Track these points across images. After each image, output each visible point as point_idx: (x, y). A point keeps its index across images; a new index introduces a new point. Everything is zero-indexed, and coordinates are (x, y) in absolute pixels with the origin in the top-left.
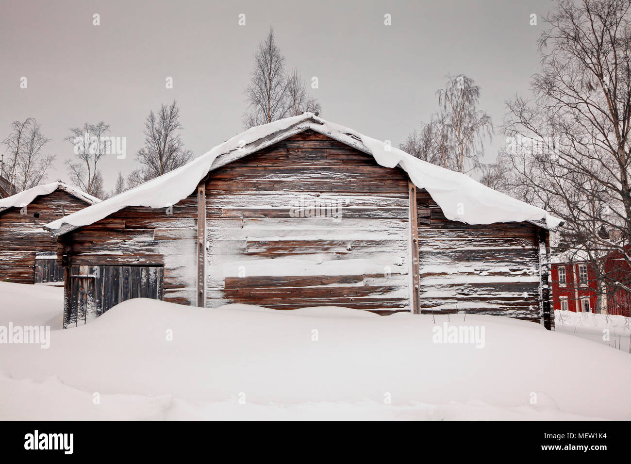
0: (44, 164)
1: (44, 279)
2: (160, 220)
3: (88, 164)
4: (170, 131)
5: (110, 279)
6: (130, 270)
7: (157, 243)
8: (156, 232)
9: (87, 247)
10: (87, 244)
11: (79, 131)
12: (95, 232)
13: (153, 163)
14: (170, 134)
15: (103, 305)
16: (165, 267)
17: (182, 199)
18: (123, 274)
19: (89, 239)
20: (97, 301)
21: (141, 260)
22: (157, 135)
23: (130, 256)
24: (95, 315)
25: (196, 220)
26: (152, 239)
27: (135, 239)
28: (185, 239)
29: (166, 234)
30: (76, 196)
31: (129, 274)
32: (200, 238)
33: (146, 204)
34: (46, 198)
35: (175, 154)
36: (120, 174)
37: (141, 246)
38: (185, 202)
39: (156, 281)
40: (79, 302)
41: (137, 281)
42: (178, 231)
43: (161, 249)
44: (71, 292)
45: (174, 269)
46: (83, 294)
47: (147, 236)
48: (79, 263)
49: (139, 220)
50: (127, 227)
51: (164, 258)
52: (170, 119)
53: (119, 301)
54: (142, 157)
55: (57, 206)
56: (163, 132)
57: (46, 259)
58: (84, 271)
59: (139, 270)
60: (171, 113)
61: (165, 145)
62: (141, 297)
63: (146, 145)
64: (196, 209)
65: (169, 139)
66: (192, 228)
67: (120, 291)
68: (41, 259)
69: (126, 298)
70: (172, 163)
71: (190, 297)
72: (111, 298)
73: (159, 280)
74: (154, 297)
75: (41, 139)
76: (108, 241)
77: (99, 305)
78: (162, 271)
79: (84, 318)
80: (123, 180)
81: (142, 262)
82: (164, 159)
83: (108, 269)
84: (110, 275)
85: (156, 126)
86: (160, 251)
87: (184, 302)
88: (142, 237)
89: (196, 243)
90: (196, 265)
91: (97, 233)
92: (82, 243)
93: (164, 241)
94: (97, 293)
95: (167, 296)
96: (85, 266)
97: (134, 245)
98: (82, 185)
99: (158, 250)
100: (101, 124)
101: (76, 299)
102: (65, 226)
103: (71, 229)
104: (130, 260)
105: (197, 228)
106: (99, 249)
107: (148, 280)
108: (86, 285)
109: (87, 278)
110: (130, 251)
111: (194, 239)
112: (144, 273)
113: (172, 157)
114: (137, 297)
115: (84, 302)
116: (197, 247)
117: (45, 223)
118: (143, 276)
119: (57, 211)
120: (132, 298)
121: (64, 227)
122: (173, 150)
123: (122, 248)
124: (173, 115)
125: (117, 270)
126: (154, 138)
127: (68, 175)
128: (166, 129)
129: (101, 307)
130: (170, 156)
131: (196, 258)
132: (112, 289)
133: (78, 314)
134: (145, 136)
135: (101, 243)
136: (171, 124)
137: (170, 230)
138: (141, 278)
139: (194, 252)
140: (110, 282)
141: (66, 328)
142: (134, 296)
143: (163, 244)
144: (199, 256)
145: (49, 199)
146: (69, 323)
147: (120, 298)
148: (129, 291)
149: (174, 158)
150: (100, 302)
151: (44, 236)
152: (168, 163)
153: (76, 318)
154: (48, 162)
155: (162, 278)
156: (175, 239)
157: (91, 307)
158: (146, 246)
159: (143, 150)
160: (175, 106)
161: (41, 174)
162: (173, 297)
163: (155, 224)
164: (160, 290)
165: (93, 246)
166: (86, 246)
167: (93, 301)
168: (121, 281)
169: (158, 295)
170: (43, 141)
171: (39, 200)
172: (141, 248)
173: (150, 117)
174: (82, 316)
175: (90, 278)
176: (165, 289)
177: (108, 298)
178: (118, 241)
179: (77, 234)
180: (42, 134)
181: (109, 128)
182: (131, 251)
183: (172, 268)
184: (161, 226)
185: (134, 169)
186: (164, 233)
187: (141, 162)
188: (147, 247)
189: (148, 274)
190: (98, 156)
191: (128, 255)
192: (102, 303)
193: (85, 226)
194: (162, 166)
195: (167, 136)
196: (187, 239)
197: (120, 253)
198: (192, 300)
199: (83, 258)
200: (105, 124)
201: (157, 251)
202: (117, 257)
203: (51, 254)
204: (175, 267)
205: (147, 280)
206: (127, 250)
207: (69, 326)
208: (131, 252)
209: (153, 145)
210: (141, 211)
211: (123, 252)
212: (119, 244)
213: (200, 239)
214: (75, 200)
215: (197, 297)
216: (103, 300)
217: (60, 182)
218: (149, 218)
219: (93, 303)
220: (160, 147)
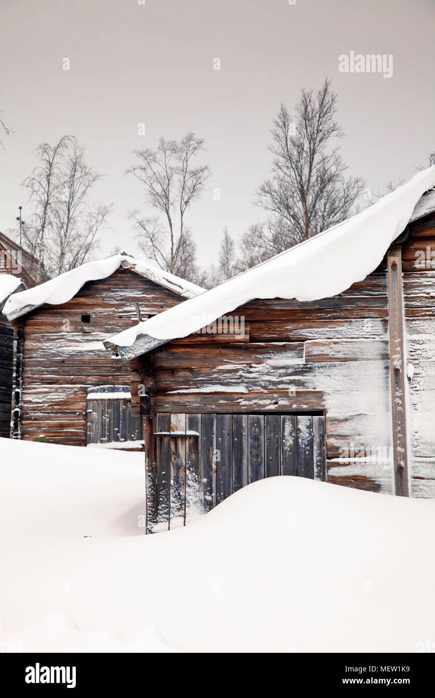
0: (94, 221)
1: (103, 436)
2: (314, 325)
3: (169, 217)
4: (320, 141)
5: (227, 437)
6: (262, 421)
7: (311, 368)
8: (308, 347)
9: (181, 380)
10: (182, 374)
11: (150, 155)
12: (196, 350)
13: (288, 207)
14: (319, 149)
15: (214, 489)
16: (328, 415)
17: (357, 281)
18: (250, 431)
19: (185, 364)
20: (205, 480)
21: (281, 402)
22: (295, 153)
23: (260, 396)
24: (202, 508)
25: (385, 322)
26: (301, 361)
27: (269, 361)
28: (365, 359)
29: (326, 350)
30: (153, 279)
31: (260, 430)
32: (394, 357)
33: (286, 294)
34: (100, 286)
35: (329, 187)
36: (226, 232)
37: (280, 376)
38: (362, 286)
39: (311, 443)
40: (172, 482)
41: (276, 444)
42: (350, 345)
43: (319, 381)
44: (158, 464)
45: (346, 420)
46: (178, 468)
47: (290, 355)
48: (169, 410)
49: (275, 325)
50: (252, 339)
51: (324, 397)
52: (320, 117)
53: (245, 481)
54: (267, 199)
55: (121, 300)
56: (306, 146)
57: (105, 400)
58: (180, 423)
59: (278, 422)
60: (322, 104)
61: (310, 172)
62: (285, 474)
63: (274, 174)
64: (385, 300)
65: (317, 158)
66: (378, 338)
67: (245, 462)
68: (96, 400)
69: (256, 477)
70: (325, 205)
71: (378, 475)
72: (230, 475)
73: (317, 440)
74: (309, 475)
75: (86, 174)
76: (220, 367)
77: (208, 489)
78: (323, 424)
79: (181, 512)
80: (231, 244)
81: (284, 406)
82: (310, 199)
83: (222, 419)
84: (225, 432)
85: (293, 132)
86: (317, 384)
87: (368, 485)
88: (281, 359)
89: (387, 368)
90: (388, 411)
91: (199, 353)
92: (173, 371)
93: (323, 364)
94: (204, 467)
95: (334, 472)
96: (179, 415)
97: (268, 374)
98: (159, 257)
99: (313, 383)
100: (190, 138)
101: (167, 477)
102: (142, 340)
103: (153, 345)
104: (261, 402)
105: (387, 337)
106: (203, 383)
107: (296, 440)
108: (183, 449)
109: (184, 437)
110: (260, 385)
111: (382, 359)
112: (288, 427)
113: (325, 194)
114: (278, 475)
115: (181, 483)
116: (390, 376)
117: (101, 331)
118: (287, 433)
119: (120, 310)
120: (267, 477)
121: (141, 342)
122: (325, 180)
123: (246, 380)
124: (325, 110)
125: (239, 423)
126: (289, 158)
127: (135, 238)
128: (312, 139)
129: (211, 492)
130: (322, 192)
131: (387, 397)
132: (230, 459)
133: (172, 505)
134: (273, 156)
135: (205, 370)
136: (321, 127)
137: (335, 343)
138: (284, 436)
139: (383, 384)
140: (226, 443)
141: (151, 532)
142: (272, 472)
143: (322, 370)
144: (393, 394)
145: (106, 287)
146: (156, 522)
147: (245, 476)
148: (261, 462)
149: (328, 196)
150: (210, 483)
151: (99, 356)
152: (317, 206)
153: (168, 513)
154: (100, 217)
155: (322, 437)
156: (345, 360)
157: (193, 493)
158: (290, 375)
159: (268, 184)
160: (328, 91)
161: (89, 240)
162: (346, 474)
163: (305, 332)
164: (319, 461)
165: (194, 376)
166: (179, 377)
167: (196, 481)
168: (246, 443)
169: (316, 470)
170: (91, 178)
171: (89, 288)
172: (280, 379)
173: (280, 117)
174: (179, 510)
175: (190, 437)
176: (329, 458)
177: (224, 476)
178: (239, 367)
179: (163, 355)
180: (89, 166)
181: (204, 145)
182: (263, 384)
183: (342, 418)
184: (317, 336)
185: (255, 222)
186: (322, 348)
187: (266, 208)
188: (292, 378)
189: (296, 430)
190: (185, 200)
191: (257, 393)
192: (214, 485)
193: (177, 339)
194: (306, 213)
195: (313, 152)
196: (368, 359)
197: (241, 389)
198: (383, 481)
199: (176, 399)
200: (195, 137)
201: (310, 385)
202: (236, 396)
203: (113, 390)
204: (347, 415)
205: (294, 441)
206: (255, 384)
207: (155, 528)
208: (262, 387)
209: (288, 172)
210: (278, 308)
211: (247, 387)
212: (241, 373)
213: (393, 360)
214: (151, 287)
215: (393, 474)
216: (214, 479)
217: (124, 254)
218: (294, 321)
219: (196, 485)
220: (301, 176)
